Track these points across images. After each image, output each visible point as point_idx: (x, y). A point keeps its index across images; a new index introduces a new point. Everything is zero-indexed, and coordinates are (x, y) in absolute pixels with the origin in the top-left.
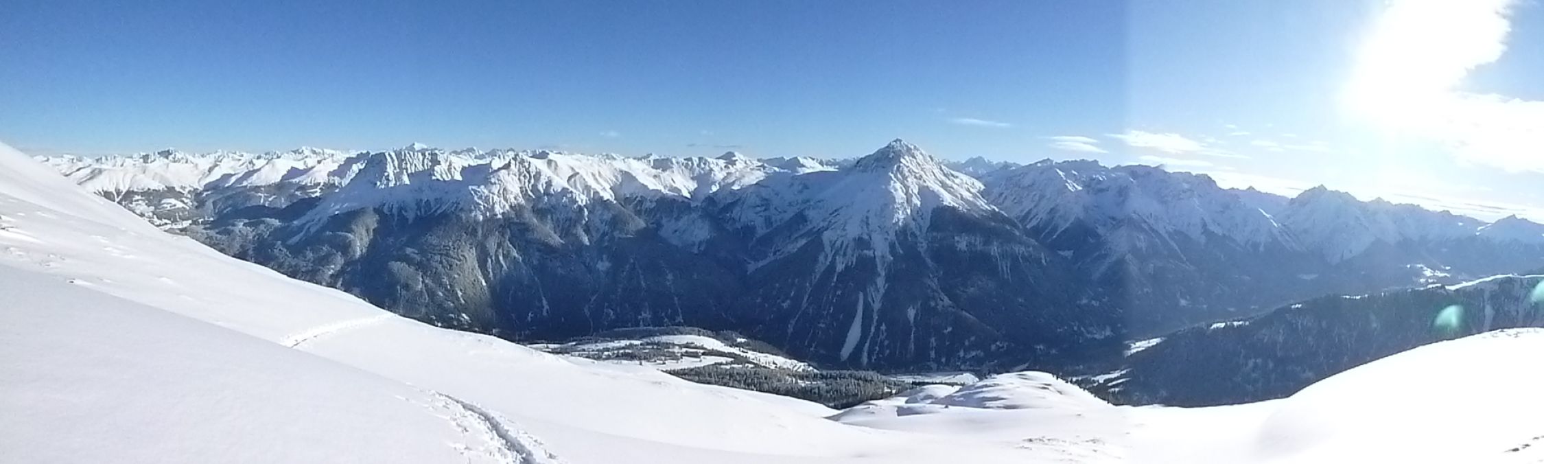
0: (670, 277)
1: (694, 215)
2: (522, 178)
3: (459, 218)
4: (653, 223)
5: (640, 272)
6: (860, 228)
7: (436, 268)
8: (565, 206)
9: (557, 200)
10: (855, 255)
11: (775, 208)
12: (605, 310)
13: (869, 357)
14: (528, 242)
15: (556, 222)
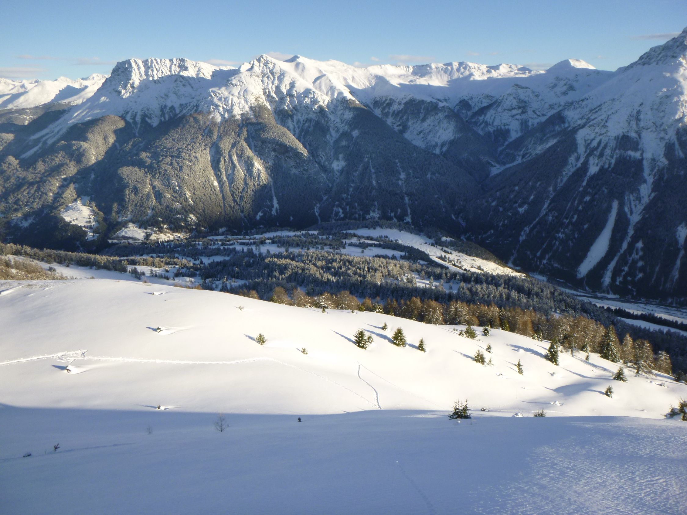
0: (403, 176)
1: (440, 115)
2: (265, 79)
3: (196, 120)
4: (399, 125)
5: (373, 171)
6: (626, 124)
7: (166, 170)
8: (307, 107)
9: (298, 101)
10: (615, 157)
11: (534, 111)
12: (335, 209)
13: (613, 278)
14: (264, 142)
15: (297, 124)
